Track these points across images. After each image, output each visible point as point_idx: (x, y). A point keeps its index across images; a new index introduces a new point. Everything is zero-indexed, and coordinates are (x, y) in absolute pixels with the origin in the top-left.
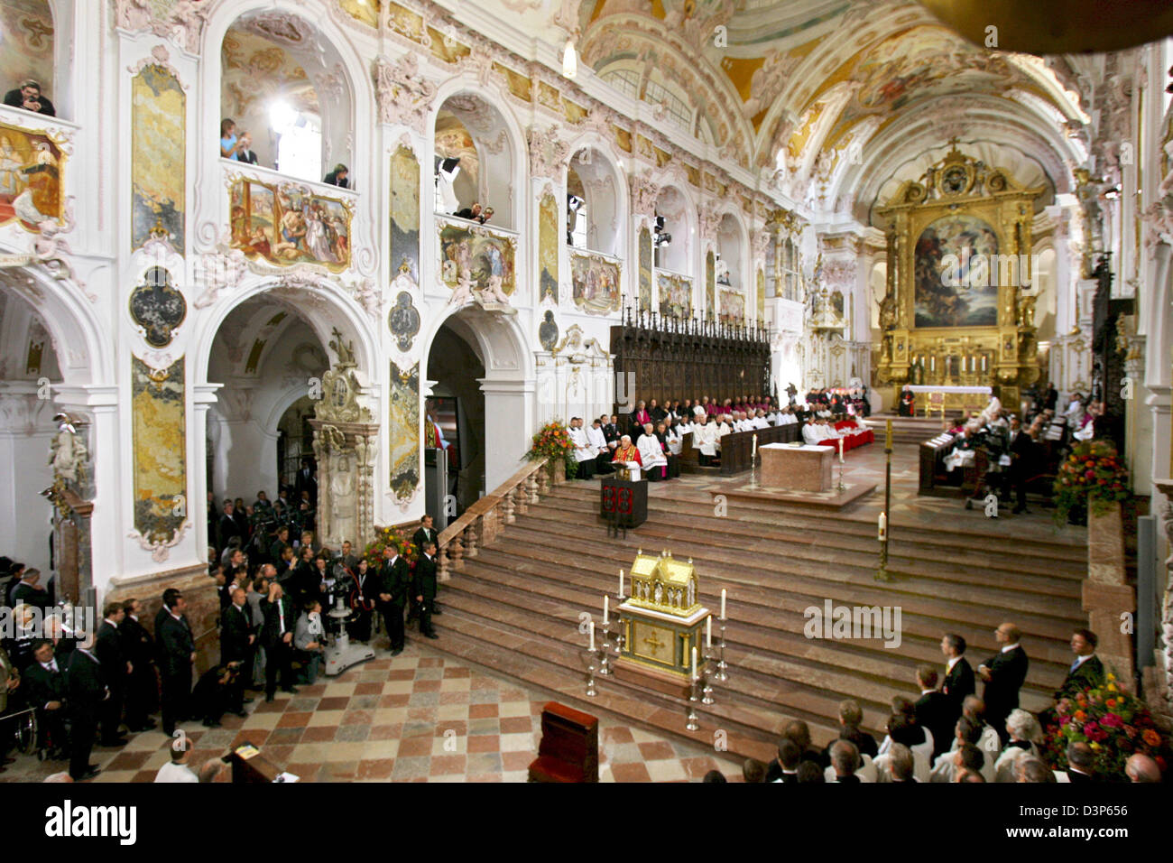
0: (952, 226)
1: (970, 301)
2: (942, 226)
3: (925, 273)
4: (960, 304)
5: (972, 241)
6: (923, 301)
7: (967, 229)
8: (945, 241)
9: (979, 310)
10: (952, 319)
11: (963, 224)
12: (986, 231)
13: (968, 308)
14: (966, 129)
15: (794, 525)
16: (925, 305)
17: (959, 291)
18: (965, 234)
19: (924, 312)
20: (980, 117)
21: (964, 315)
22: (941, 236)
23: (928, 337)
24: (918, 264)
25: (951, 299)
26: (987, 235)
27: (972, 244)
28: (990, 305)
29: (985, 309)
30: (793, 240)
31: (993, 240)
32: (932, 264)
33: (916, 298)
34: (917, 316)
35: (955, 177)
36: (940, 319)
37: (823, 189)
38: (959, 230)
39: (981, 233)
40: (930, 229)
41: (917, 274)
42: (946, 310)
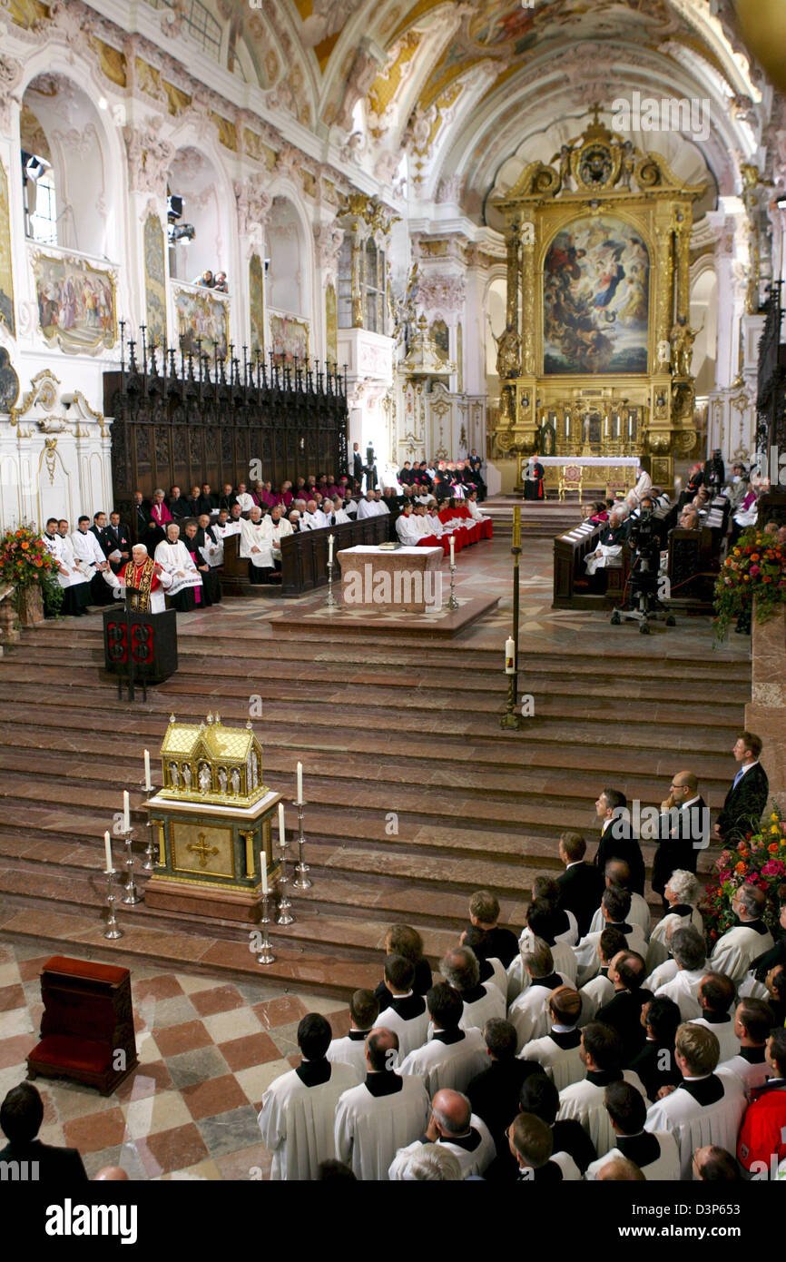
0: (592, 232)
1: (613, 339)
2: (580, 230)
3: (558, 296)
4: (602, 342)
5: (617, 255)
6: (555, 337)
7: (611, 237)
8: (584, 253)
9: (625, 351)
10: (591, 363)
11: (606, 230)
12: (635, 242)
13: (610, 348)
14: (611, 92)
15: (392, 661)
16: (557, 342)
17: (601, 324)
18: (609, 244)
19: (556, 353)
20: (629, 76)
21: (608, 358)
22: (578, 245)
23: (562, 389)
24: (549, 285)
25: (591, 335)
26: (636, 247)
27: (618, 259)
28: (638, 345)
29: (633, 350)
30: (377, 243)
31: (643, 254)
32: (566, 284)
33: (546, 332)
34: (548, 358)
35: (597, 161)
36: (577, 362)
37: (419, 166)
38: (601, 236)
39: (629, 243)
40: (565, 235)
41: (548, 298)
42: (585, 350)
